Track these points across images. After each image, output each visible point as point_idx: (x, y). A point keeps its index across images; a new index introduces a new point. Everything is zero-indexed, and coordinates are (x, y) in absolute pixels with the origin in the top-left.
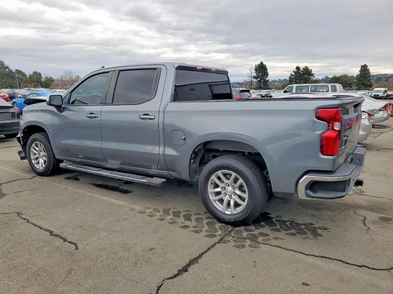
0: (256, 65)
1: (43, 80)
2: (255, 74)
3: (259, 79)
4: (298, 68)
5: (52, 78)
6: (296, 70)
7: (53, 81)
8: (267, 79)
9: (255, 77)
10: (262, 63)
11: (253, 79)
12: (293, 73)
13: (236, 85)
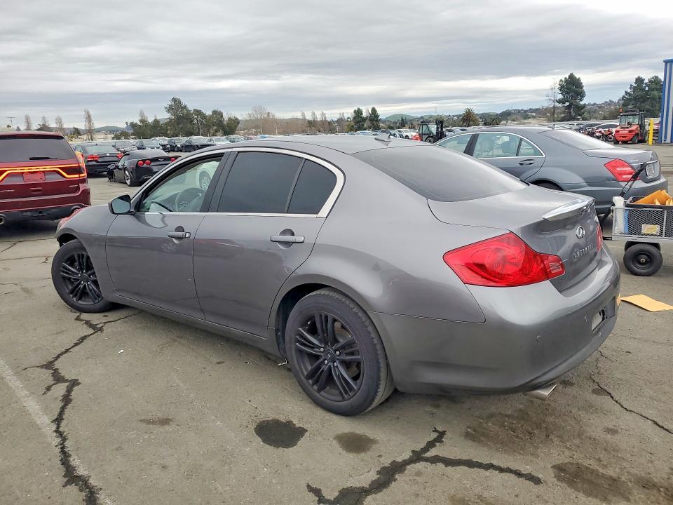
0: (561, 81)
1: (225, 123)
2: (560, 97)
3: (567, 104)
4: (640, 81)
5: (237, 119)
6: (635, 85)
7: (238, 123)
8: (582, 103)
9: (559, 102)
10: (571, 76)
11: (557, 104)
12: (629, 91)
13: (534, 114)
